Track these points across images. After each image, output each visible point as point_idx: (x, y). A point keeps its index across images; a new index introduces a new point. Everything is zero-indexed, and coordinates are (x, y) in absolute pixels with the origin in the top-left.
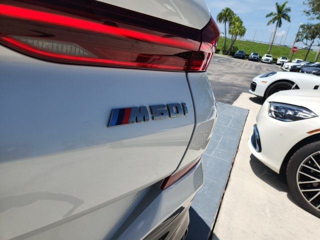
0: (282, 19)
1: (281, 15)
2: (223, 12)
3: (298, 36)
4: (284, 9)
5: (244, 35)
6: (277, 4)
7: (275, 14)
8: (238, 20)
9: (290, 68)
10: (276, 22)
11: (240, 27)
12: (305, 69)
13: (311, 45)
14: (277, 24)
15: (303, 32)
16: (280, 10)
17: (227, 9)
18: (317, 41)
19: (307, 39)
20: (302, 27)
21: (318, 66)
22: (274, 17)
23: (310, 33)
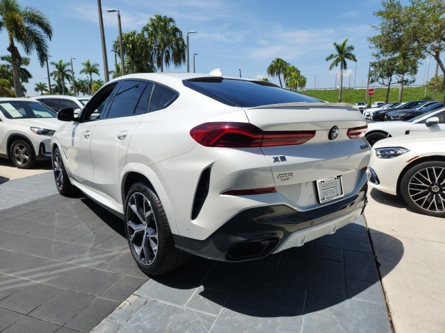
0: (346, 60)
1: (344, 55)
2: (273, 64)
3: (370, 76)
4: (346, 48)
5: (304, 86)
6: (335, 44)
7: (337, 55)
8: (294, 69)
9: (372, 115)
10: (340, 64)
11: (298, 76)
12: (390, 114)
13: (390, 83)
14: (342, 66)
15: (376, 71)
16: (340, 49)
17: (278, 60)
18: (395, 78)
19: (382, 77)
20: (373, 65)
21: (405, 107)
22: (335, 59)
23: (385, 71)
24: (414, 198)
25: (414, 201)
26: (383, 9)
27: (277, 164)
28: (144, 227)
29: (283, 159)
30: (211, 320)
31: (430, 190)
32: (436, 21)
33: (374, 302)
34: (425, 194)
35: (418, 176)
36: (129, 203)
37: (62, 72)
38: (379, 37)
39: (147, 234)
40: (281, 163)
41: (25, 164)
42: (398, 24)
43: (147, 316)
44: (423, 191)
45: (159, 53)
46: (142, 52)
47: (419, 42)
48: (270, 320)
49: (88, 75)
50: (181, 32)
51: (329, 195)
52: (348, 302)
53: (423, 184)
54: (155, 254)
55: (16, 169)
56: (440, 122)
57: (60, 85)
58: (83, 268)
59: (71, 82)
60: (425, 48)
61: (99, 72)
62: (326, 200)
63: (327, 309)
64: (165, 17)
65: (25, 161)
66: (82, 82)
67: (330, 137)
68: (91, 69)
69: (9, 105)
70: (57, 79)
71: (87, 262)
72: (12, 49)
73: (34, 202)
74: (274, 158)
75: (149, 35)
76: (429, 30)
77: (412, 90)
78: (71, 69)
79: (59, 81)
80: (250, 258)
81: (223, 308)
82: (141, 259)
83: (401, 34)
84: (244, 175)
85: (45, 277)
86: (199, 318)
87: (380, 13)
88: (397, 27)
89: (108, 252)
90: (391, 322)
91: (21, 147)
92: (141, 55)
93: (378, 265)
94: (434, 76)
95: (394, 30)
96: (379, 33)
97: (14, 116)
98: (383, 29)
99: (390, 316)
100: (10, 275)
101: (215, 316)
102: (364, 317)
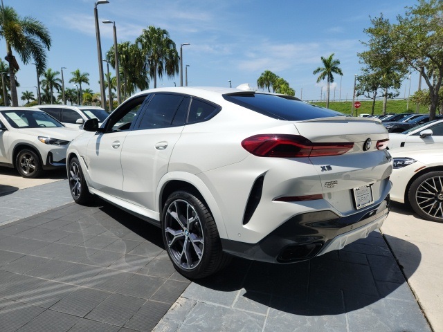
0: (333, 73)
1: (330, 69)
2: (263, 76)
3: (356, 89)
4: (332, 62)
6: (322, 58)
7: (324, 69)
8: (283, 82)
10: (326, 77)
11: (287, 89)
13: (375, 97)
14: (328, 79)
15: (361, 84)
16: (327, 63)
17: (268, 73)
18: (380, 91)
19: (368, 91)
20: (359, 79)
21: (392, 120)
22: (322, 72)
23: (370, 85)
24: (422, 205)
25: (422, 209)
26: (373, 27)
27: (325, 172)
28: (185, 233)
29: (329, 168)
30: (262, 319)
31: (436, 198)
32: (423, 39)
33: (406, 301)
34: (431, 202)
35: (425, 185)
36: (168, 210)
37: (51, 81)
38: (369, 53)
39: (189, 239)
40: (327, 172)
41: (31, 174)
42: (387, 41)
43: (201, 316)
44: (429, 199)
45: (152, 64)
46: (136, 62)
47: (406, 58)
48: (316, 318)
49: (78, 84)
50: (174, 44)
51: (363, 202)
52: (382, 300)
53: (430, 193)
54: (200, 258)
55: (21, 178)
56: (434, 134)
57: (47, 94)
58: (123, 273)
59: (60, 91)
60: (411, 64)
61: (89, 82)
62: (361, 207)
63: (366, 308)
64: (159, 29)
65: (31, 170)
66: (70, 91)
67: (364, 149)
68: (80, 79)
69: (14, 114)
70: (45, 88)
71: (124, 267)
72: (10, 58)
73: (52, 211)
74: (322, 167)
75: (143, 45)
76: (416, 48)
77: (395, 104)
78: (61, 78)
79: (46, 91)
80: (297, 260)
81: (269, 308)
82: (181, 263)
83: (389, 50)
84: (295, 183)
85: (90, 282)
86: (250, 318)
87: (370, 31)
88: (385, 44)
89: (144, 258)
90: (426, 317)
91: (28, 157)
92: (134, 66)
93: (401, 267)
94: (417, 90)
95: (383, 47)
96: (368, 49)
97: (19, 126)
98: (372, 45)
99: (423, 312)
100: (54, 281)
101: (264, 315)
102: (400, 313)
